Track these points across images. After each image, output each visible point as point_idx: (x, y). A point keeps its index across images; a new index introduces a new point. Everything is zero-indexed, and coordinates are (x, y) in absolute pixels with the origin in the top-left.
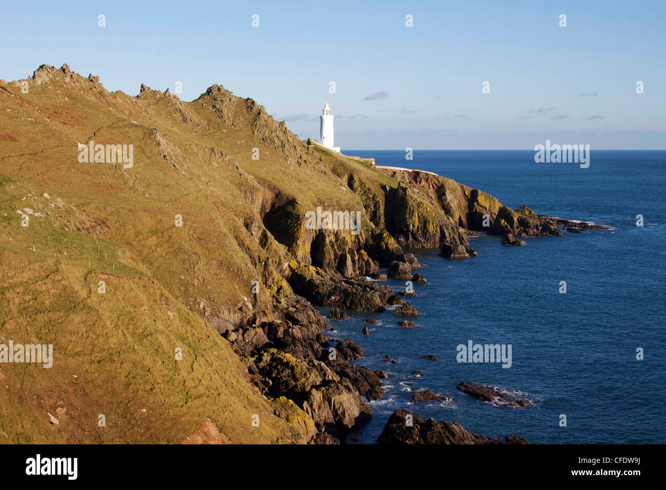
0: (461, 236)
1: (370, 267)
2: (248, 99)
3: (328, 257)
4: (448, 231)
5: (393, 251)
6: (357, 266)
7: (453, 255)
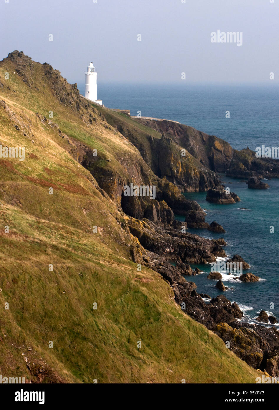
0: (216, 180)
1: (171, 216)
2: (45, 64)
3: (137, 207)
4: (206, 176)
5: (179, 198)
6: (160, 215)
7: (221, 200)
